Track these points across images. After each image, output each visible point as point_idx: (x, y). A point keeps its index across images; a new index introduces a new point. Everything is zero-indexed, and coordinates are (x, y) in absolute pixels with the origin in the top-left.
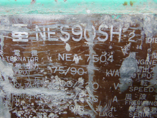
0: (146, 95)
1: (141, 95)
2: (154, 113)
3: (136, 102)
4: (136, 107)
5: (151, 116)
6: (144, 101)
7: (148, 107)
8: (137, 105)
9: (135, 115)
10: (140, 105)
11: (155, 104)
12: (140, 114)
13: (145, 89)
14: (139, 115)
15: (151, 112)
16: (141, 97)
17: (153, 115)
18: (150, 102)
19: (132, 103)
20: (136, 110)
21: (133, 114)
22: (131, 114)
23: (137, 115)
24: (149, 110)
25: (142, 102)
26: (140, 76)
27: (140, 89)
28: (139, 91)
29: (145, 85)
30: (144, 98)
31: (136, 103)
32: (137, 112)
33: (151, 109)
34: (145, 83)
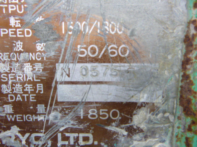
0: (22, 43)
1: (15, 44)
2: (39, 72)
3: (9, 55)
4: (10, 65)
5: (36, 79)
6: (22, 54)
7: (29, 64)
8: (11, 61)
9: (11, 79)
10: (17, 61)
11: (39, 58)
12: (19, 76)
13: (18, 33)
14: (18, 78)
15: (34, 71)
16: (16, 46)
17: (38, 76)
18: (31, 54)
19: (3, 57)
20: (11, 69)
21: (8, 77)
22: (4, 76)
23: (15, 78)
24: (31, 69)
25: (19, 55)
26: (7, 9)
27: (10, 33)
28: (10, 36)
29: (17, 26)
30: (21, 49)
31: (9, 58)
32: (13, 73)
33: (34, 66)
34: (17, 21)
